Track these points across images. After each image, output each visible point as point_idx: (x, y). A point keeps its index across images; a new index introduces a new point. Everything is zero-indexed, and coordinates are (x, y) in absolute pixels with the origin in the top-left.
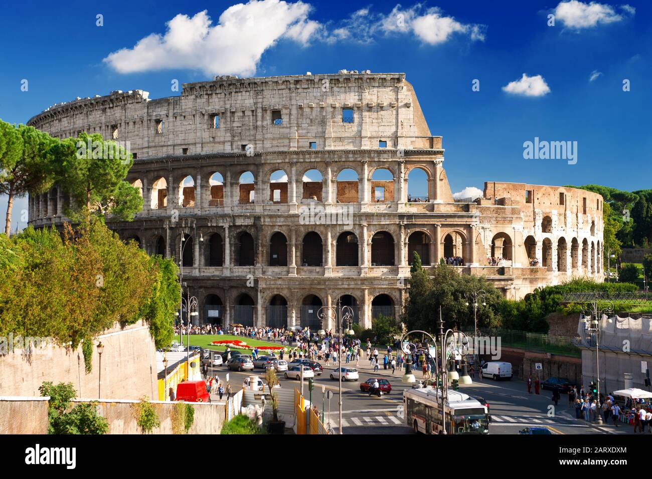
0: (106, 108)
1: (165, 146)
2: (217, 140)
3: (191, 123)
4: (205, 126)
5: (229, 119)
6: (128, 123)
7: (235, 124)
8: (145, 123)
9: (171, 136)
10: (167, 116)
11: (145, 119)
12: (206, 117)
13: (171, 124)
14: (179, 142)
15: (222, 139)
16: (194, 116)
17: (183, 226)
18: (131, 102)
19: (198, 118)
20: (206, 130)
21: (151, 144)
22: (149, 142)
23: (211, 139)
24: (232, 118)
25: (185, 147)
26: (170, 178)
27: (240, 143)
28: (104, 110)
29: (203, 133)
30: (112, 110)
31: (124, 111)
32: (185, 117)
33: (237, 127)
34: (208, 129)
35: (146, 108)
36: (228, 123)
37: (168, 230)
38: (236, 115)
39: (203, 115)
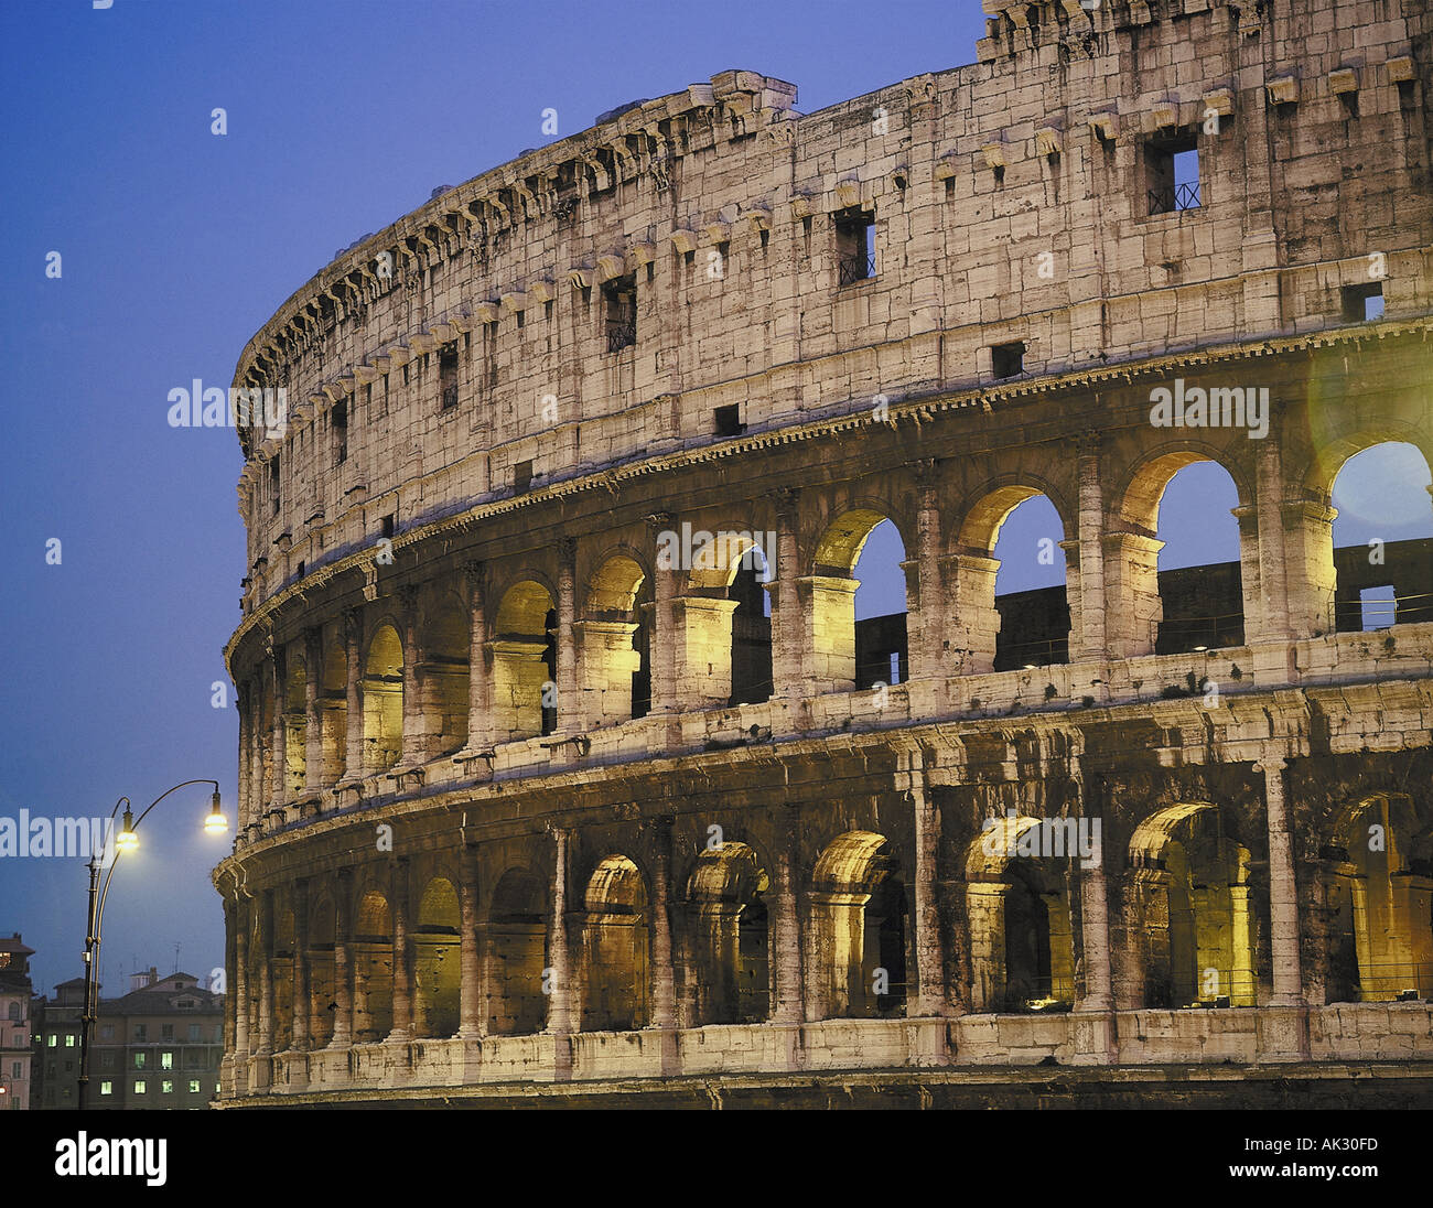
0: (575, 201)
1: (890, 343)
2: (1196, 272)
3: (1036, 199)
4: (1123, 208)
5: (1260, 149)
6: (690, 256)
7: (1300, 176)
8: (781, 243)
9: (925, 287)
10: (901, 183)
11: (782, 215)
12: (1123, 157)
13: (924, 223)
14: (971, 313)
15: (1223, 268)
16: (1053, 159)
17: (1011, 773)
18: (704, 141)
19: (1077, 166)
20: (1125, 231)
21: (813, 347)
22: (801, 335)
23: (1159, 276)
24: (1282, 142)
25: (1002, 336)
26: (925, 515)
27: (1332, 277)
28: (566, 215)
29: (1111, 245)
30: (607, 206)
31: (668, 197)
32: (999, 172)
33: (1314, 189)
34: (1138, 221)
35: (785, 156)
36: (1261, 171)
37: (920, 803)
38: (1303, 120)
39: (1108, 146)
